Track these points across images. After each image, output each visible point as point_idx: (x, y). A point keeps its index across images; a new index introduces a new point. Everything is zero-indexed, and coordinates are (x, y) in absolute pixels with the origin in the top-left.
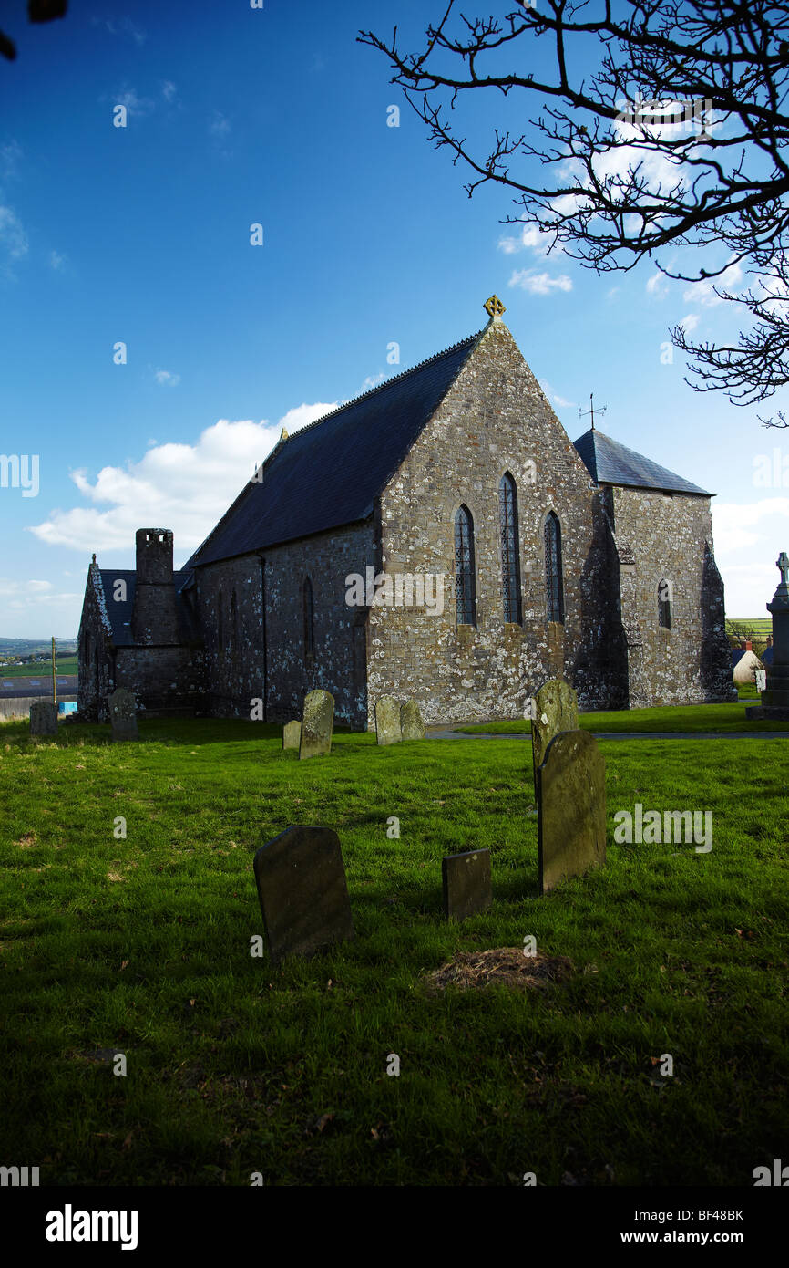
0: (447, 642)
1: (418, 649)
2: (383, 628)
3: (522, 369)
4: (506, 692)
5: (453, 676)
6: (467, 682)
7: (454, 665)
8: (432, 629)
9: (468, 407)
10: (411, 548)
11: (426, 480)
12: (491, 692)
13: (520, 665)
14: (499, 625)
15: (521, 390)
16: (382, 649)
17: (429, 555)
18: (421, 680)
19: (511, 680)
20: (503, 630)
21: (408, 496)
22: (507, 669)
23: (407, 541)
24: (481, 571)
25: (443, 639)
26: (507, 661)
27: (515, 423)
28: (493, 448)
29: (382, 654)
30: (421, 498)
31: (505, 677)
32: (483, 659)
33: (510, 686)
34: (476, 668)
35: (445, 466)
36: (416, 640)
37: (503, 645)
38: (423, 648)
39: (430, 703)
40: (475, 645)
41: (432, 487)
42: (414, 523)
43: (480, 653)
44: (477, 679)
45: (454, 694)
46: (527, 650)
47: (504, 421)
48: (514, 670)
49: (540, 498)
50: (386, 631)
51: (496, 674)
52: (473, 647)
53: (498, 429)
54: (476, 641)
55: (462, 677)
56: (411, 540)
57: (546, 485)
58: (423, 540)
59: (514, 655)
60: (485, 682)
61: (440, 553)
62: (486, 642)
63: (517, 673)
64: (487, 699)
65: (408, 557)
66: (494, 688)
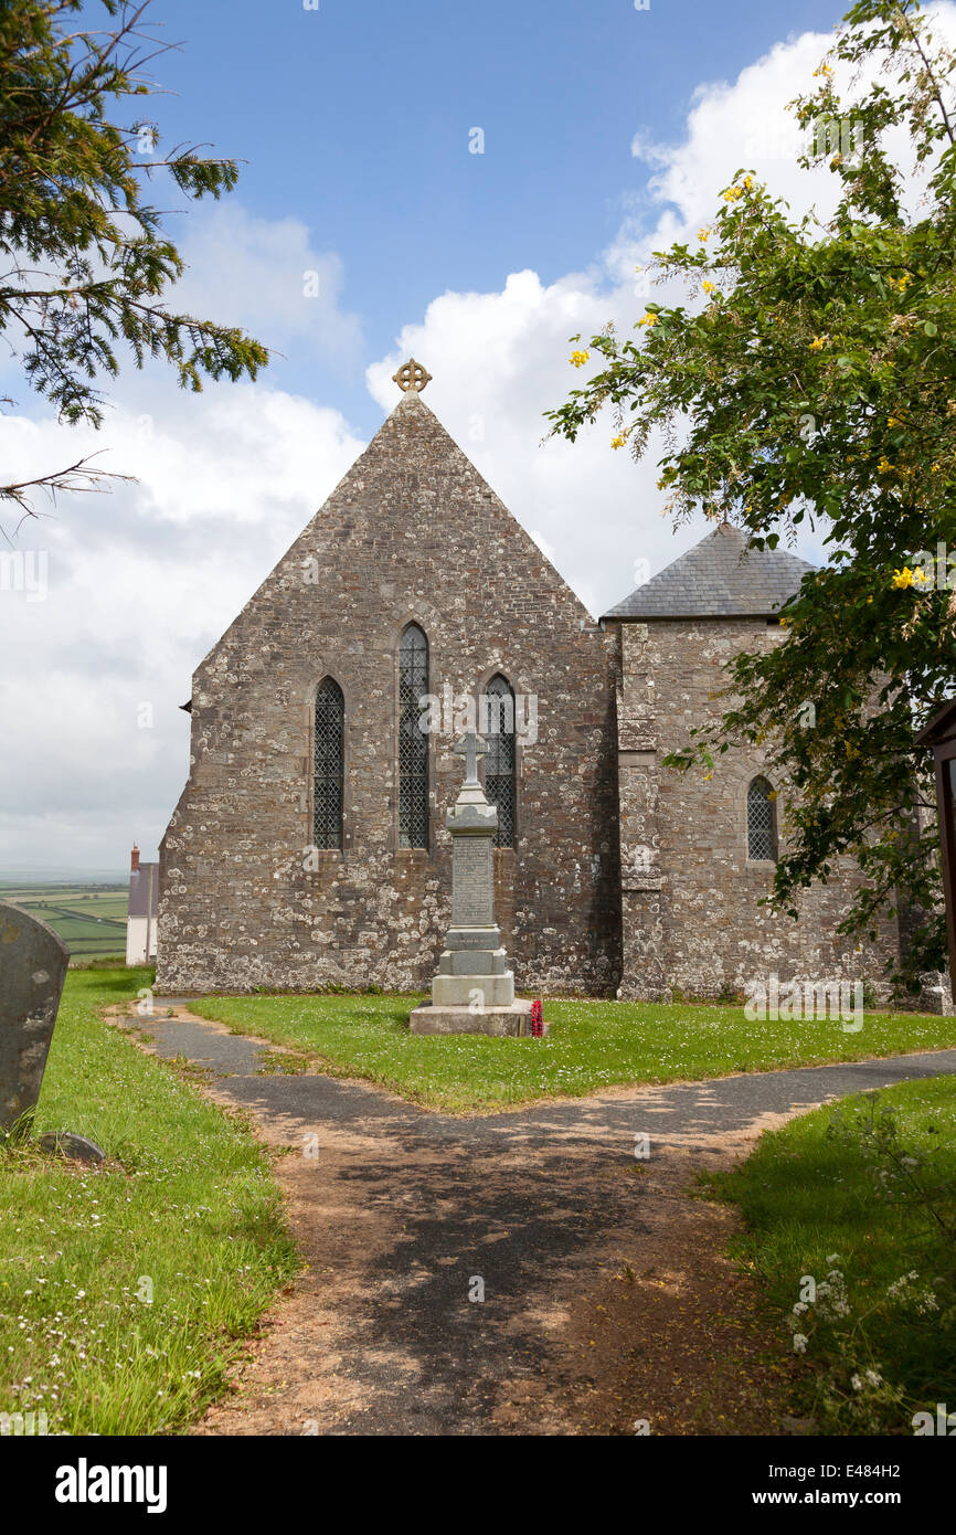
0: (290, 876)
1: (240, 884)
2: (186, 853)
3: (450, 462)
4: (394, 954)
5: (298, 926)
6: (321, 934)
7: (299, 908)
8: (264, 857)
9: (345, 535)
10: (236, 743)
11: (265, 649)
12: (366, 953)
13: (423, 914)
14: (384, 852)
15: (447, 496)
16: (182, 882)
17: (265, 753)
18: (242, 928)
19: (404, 937)
20: (392, 860)
21: (237, 673)
22: (397, 919)
23: (230, 735)
24: (354, 773)
25: (283, 870)
26: (397, 906)
27: (432, 547)
28: (386, 590)
29: (183, 889)
30: (257, 673)
31: (393, 932)
32: (351, 903)
33: (402, 945)
34: (338, 914)
35: (299, 626)
36: (239, 871)
37: (392, 881)
38: (249, 883)
39: (256, 961)
40: (338, 880)
41: (275, 657)
42: (242, 709)
43: (348, 892)
44: (341, 931)
45: (296, 950)
46: (438, 892)
47: (411, 548)
48: (410, 920)
49: (474, 656)
50: (190, 858)
51: (374, 925)
52: (335, 884)
53: (400, 561)
54: (341, 875)
55: (313, 927)
56: (236, 732)
57: (488, 635)
58: (256, 733)
59: (411, 899)
60: (354, 938)
61: (284, 748)
62: (359, 878)
63: (416, 926)
64: (357, 962)
65: (231, 756)
66: (371, 945)
